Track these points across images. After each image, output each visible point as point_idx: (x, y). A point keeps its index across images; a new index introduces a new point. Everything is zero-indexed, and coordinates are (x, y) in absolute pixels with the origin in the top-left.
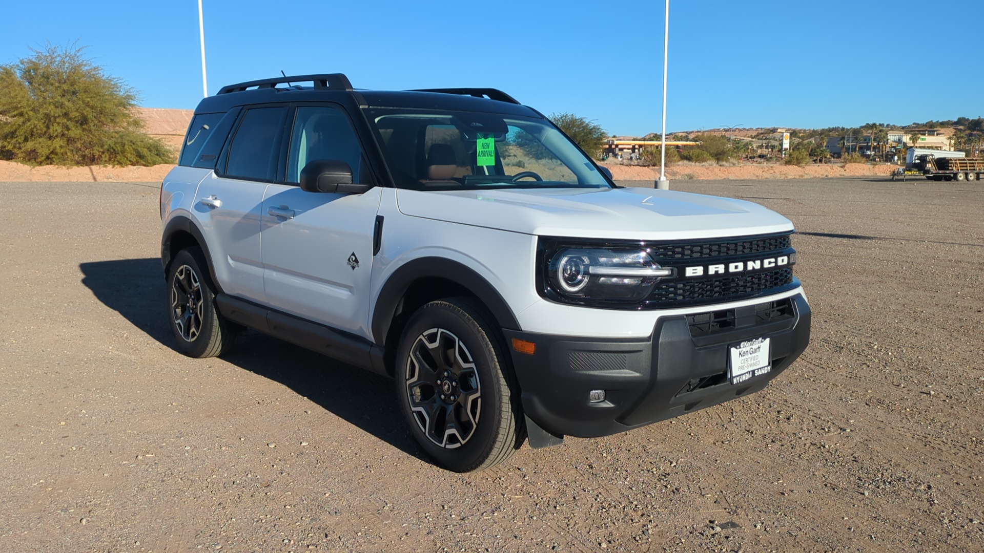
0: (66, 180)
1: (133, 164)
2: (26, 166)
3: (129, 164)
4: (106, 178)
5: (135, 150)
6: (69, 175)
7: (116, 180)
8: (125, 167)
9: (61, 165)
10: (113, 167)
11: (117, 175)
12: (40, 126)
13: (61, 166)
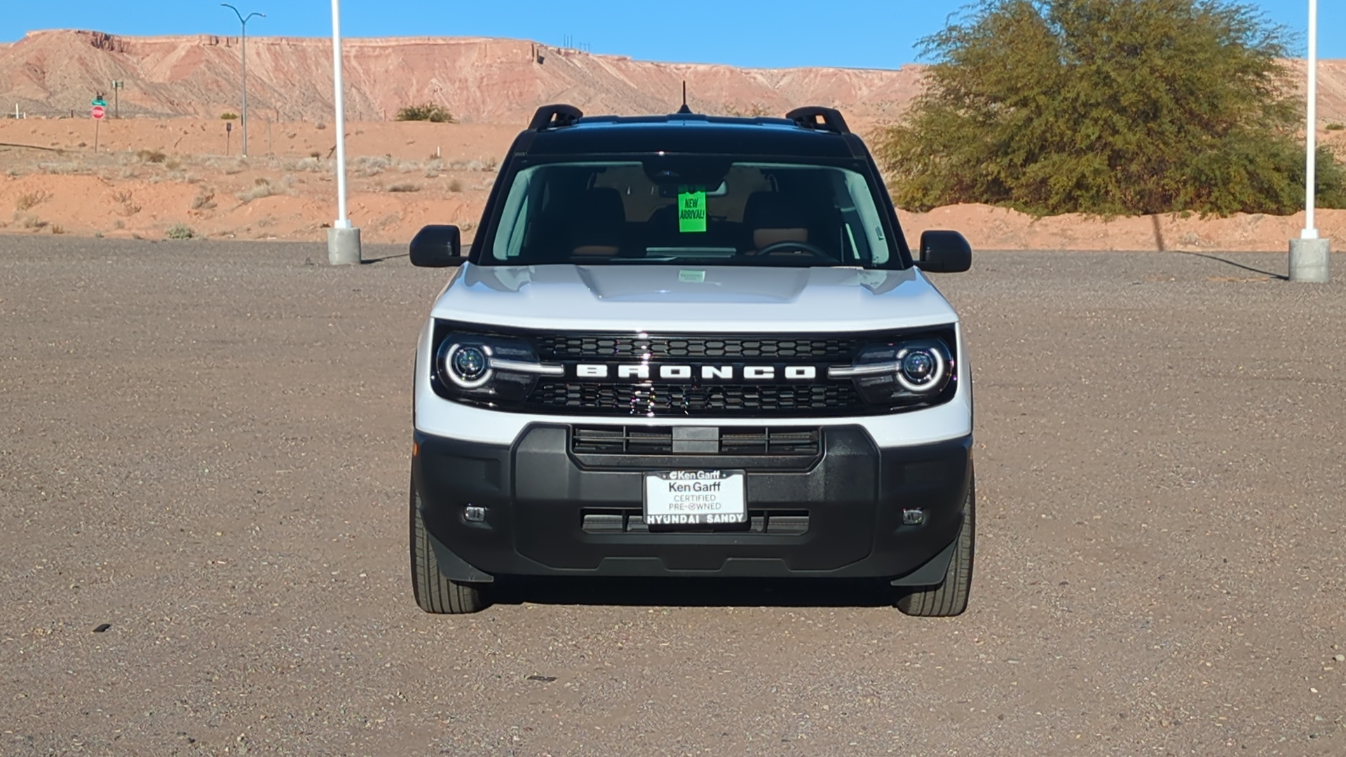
0: (1098, 246)
1: (1247, 209)
2: (1024, 215)
3: (1237, 211)
4: (1181, 243)
5: (1252, 176)
6: (1106, 235)
7: (1203, 247)
8: (1229, 216)
9: (1093, 212)
10: (1203, 216)
11: (1208, 237)
12: (1059, 127)
13: (1093, 215)
